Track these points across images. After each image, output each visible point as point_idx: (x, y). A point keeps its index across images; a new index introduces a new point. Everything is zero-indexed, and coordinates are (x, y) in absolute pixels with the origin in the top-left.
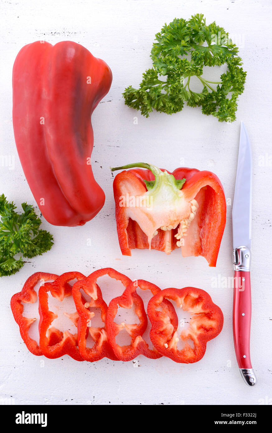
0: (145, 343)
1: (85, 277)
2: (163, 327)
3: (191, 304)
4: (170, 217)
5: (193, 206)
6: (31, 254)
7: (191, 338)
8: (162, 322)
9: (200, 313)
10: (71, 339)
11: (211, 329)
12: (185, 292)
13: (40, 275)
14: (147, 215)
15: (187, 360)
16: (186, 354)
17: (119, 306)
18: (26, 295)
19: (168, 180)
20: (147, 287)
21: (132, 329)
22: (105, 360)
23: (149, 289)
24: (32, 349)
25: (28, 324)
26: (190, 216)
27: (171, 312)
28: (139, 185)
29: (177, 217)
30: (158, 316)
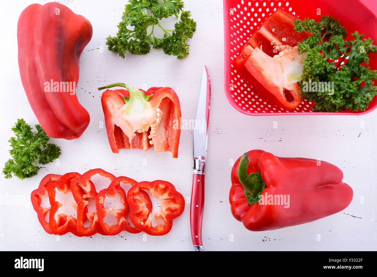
0: (127, 222)
1: (81, 175)
2: (139, 210)
3: (161, 193)
4: (142, 122)
5: (158, 113)
6: (44, 161)
7: (161, 217)
8: (139, 206)
9: (168, 199)
10: (73, 221)
11: (176, 210)
12: (155, 184)
13: (50, 176)
14: (127, 121)
15: (158, 233)
16: (158, 229)
17: (106, 196)
18: (41, 191)
19: (138, 95)
20: (127, 182)
21: (118, 213)
22: (98, 235)
23: (129, 183)
24: (47, 229)
25: (44, 212)
26: (157, 121)
27: (146, 199)
28: (118, 99)
29: (147, 122)
30: (135, 202)
